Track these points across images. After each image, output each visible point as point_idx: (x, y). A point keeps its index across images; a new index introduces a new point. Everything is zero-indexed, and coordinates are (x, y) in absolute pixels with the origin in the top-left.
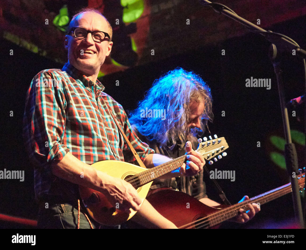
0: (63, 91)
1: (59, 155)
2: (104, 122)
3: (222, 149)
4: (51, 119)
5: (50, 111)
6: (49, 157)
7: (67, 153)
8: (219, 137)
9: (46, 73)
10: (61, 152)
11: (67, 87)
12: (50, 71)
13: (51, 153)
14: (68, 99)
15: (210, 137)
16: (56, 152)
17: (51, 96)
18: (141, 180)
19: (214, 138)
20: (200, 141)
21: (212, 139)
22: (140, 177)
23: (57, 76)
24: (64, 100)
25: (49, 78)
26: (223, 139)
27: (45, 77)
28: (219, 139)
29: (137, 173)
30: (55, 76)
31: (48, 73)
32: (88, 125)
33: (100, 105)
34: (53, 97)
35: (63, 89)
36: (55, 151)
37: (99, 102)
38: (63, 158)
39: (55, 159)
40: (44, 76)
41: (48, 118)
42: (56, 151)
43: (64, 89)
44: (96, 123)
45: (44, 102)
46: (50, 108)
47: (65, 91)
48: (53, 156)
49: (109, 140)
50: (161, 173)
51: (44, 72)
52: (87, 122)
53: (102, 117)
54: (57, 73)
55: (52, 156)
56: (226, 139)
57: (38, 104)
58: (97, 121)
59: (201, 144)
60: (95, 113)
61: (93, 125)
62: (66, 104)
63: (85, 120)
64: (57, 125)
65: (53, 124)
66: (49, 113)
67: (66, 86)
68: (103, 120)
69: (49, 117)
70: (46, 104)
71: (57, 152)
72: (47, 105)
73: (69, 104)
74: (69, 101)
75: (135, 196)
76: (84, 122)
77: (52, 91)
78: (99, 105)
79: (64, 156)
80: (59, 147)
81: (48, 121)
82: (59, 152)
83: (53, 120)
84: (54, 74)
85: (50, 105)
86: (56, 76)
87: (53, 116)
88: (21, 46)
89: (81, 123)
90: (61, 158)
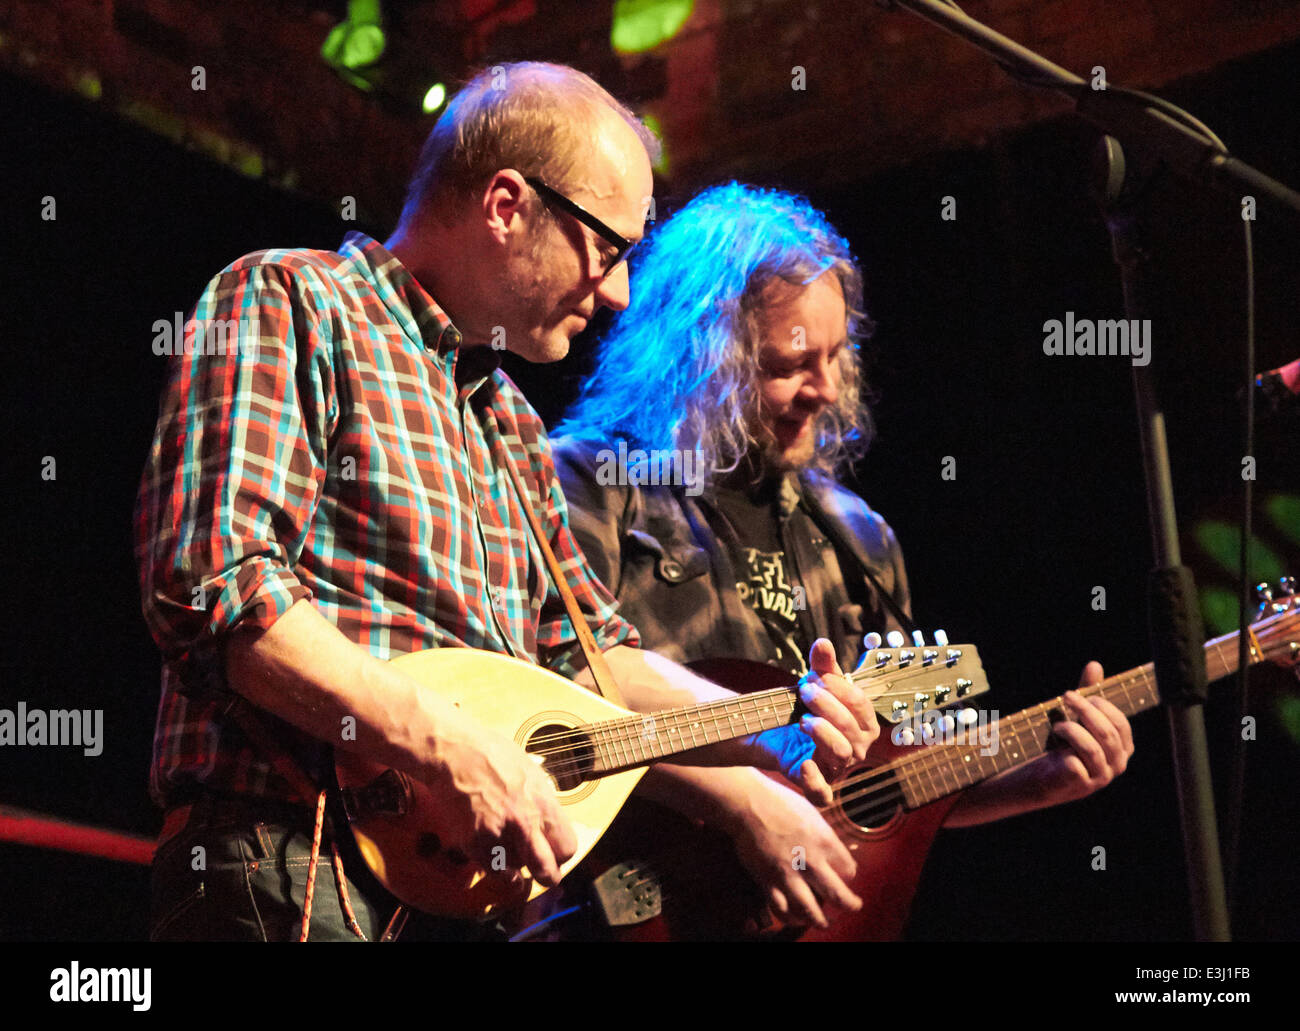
0: (332, 356)
1: (263, 604)
2: (483, 502)
3: (961, 691)
4: (259, 470)
5: (262, 433)
6: (218, 613)
7: (294, 603)
8: (952, 640)
9: (271, 273)
10: (269, 595)
11: (349, 345)
12: (287, 266)
13: (228, 598)
14: (345, 395)
15: (918, 635)
16: (249, 596)
17: (279, 374)
18: (597, 753)
19: (930, 641)
20: (872, 640)
21: (924, 643)
22: (595, 740)
23: (317, 292)
24: (333, 397)
25: (280, 296)
26: (968, 654)
27: (265, 288)
28: (952, 651)
29: (589, 723)
30: (307, 291)
31: (278, 271)
32: (412, 516)
33: (471, 427)
34: (287, 378)
35: (331, 350)
36: (248, 590)
37: (467, 416)
38: (278, 622)
39: (241, 623)
40: (260, 284)
41: (248, 465)
42: (251, 587)
43: (338, 350)
44: (448, 510)
45: (246, 396)
46: (265, 423)
47: (340, 357)
48: (238, 610)
49: (492, 583)
50: (685, 739)
51: (265, 266)
52: (413, 505)
53: (476, 483)
54: (317, 277)
55: (232, 608)
56: (981, 653)
57: (219, 400)
58: (454, 500)
59: (874, 653)
60: (446, 465)
61: (435, 519)
62: (335, 414)
63: (404, 492)
64: (280, 497)
65: (263, 494)
66: (259, 442)
67: (346, 338)
68: (479, 496)
69: (255, 459)
70: (252, 403)
71: (255, 592)
72: (254, 407)
73: (348, 419)
74: (352, 407)
75: (555, 817)
76: (398, 500)
77: (283, 352)
78: (468, 427)
79: (283, 611)
80: (263, 576)
81: (243, 480)
82: (261, 593)
83: (270, 474)
84: (305, 281)
85: (270, 410)
86: (311, 290)
87: (272, 458)
88: (190, 146)
89: (384, 506)
90: (269, 619)
